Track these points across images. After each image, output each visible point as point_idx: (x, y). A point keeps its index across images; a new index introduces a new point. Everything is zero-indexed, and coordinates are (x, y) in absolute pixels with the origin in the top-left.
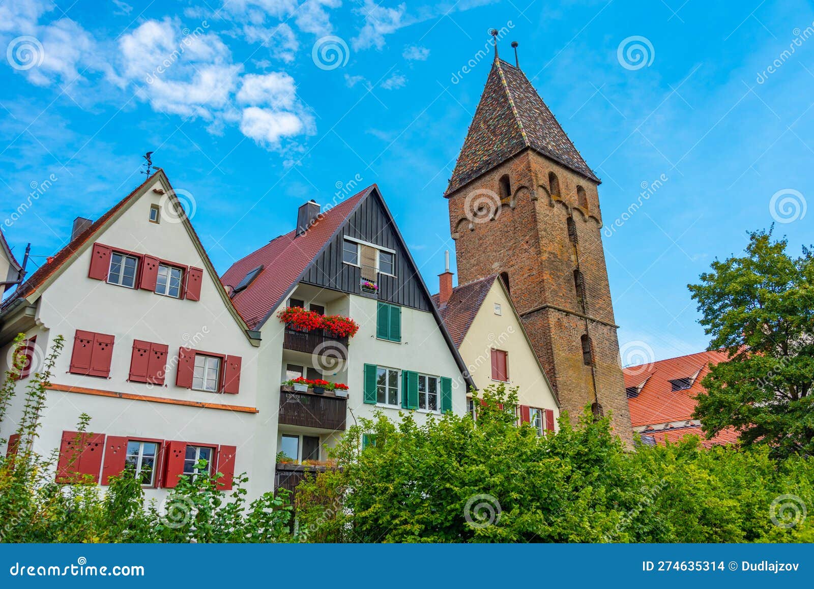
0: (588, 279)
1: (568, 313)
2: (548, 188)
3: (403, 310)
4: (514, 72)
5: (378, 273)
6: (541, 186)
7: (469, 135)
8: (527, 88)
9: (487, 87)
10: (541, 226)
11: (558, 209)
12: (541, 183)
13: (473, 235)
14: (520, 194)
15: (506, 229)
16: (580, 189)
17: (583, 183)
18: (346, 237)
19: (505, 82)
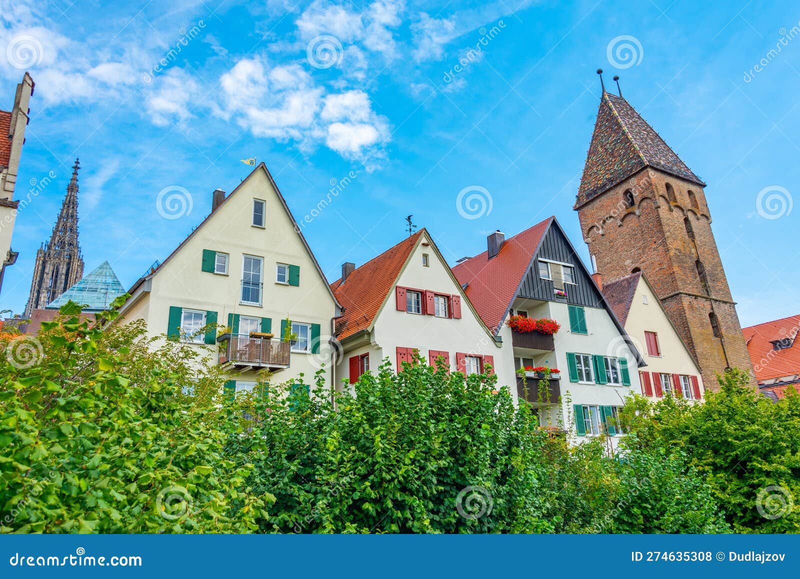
0: (707, 268)
1: (696, 297)
2: (667, 196)
3: (586, 309)
4: (620, 101)
5: (565, 284)
6: (661, 196)
7: (588, 158)
8: (632, 113)
9: (599, 117)
10: (666, 228)
11: (677, 213)
12: (661, 193)
13: (603, 239)
14: (644, 204)
15: (634, 233)
16: (690, 192)
17: (693, 188)
18: (540, 259)
19: (616, 113)
